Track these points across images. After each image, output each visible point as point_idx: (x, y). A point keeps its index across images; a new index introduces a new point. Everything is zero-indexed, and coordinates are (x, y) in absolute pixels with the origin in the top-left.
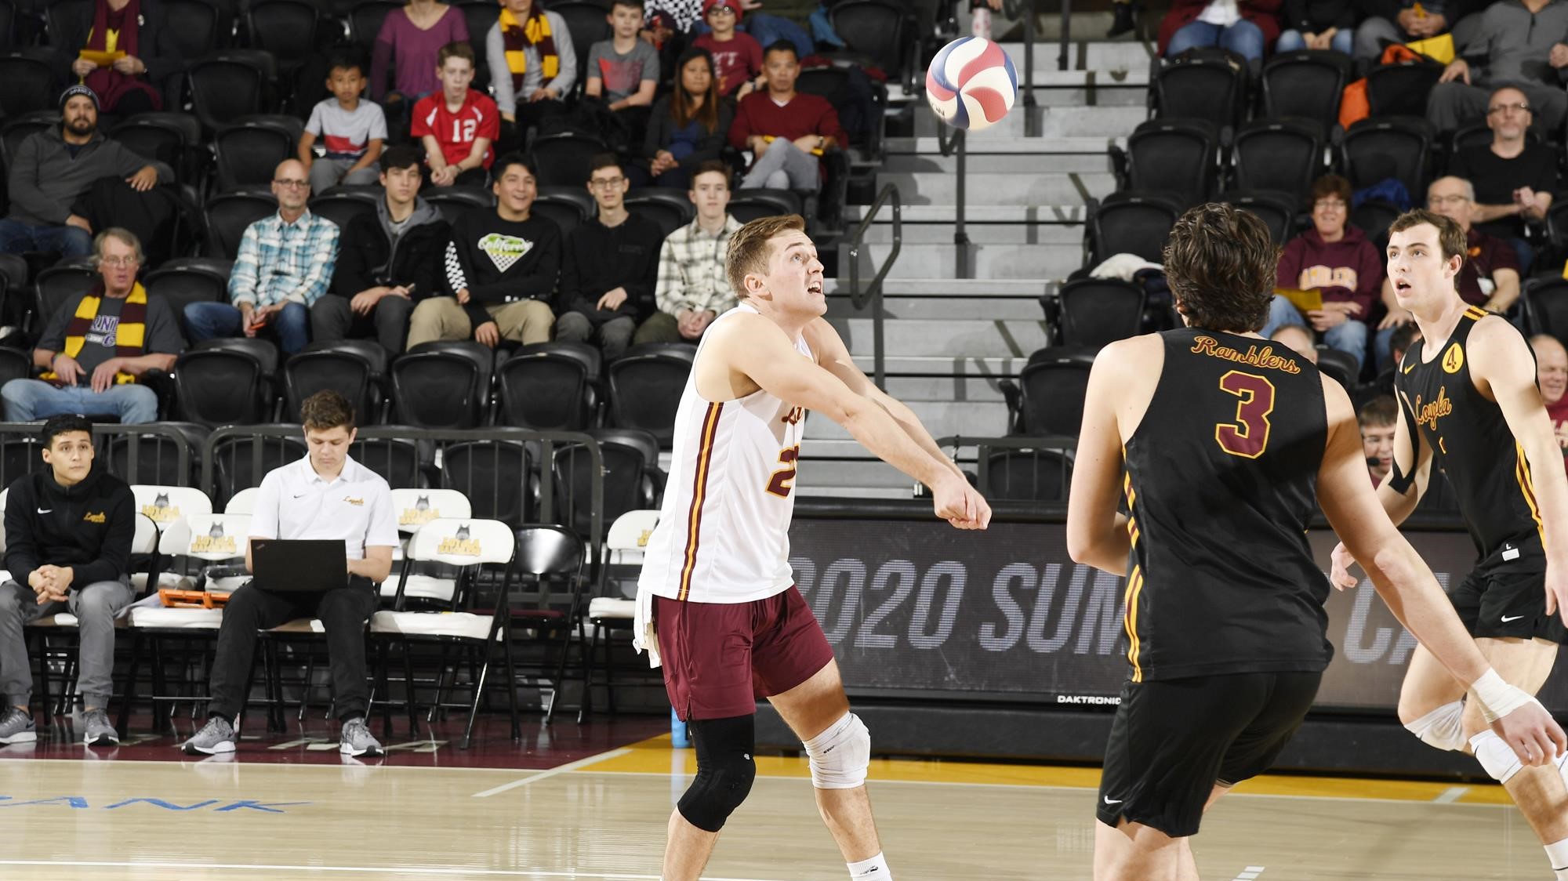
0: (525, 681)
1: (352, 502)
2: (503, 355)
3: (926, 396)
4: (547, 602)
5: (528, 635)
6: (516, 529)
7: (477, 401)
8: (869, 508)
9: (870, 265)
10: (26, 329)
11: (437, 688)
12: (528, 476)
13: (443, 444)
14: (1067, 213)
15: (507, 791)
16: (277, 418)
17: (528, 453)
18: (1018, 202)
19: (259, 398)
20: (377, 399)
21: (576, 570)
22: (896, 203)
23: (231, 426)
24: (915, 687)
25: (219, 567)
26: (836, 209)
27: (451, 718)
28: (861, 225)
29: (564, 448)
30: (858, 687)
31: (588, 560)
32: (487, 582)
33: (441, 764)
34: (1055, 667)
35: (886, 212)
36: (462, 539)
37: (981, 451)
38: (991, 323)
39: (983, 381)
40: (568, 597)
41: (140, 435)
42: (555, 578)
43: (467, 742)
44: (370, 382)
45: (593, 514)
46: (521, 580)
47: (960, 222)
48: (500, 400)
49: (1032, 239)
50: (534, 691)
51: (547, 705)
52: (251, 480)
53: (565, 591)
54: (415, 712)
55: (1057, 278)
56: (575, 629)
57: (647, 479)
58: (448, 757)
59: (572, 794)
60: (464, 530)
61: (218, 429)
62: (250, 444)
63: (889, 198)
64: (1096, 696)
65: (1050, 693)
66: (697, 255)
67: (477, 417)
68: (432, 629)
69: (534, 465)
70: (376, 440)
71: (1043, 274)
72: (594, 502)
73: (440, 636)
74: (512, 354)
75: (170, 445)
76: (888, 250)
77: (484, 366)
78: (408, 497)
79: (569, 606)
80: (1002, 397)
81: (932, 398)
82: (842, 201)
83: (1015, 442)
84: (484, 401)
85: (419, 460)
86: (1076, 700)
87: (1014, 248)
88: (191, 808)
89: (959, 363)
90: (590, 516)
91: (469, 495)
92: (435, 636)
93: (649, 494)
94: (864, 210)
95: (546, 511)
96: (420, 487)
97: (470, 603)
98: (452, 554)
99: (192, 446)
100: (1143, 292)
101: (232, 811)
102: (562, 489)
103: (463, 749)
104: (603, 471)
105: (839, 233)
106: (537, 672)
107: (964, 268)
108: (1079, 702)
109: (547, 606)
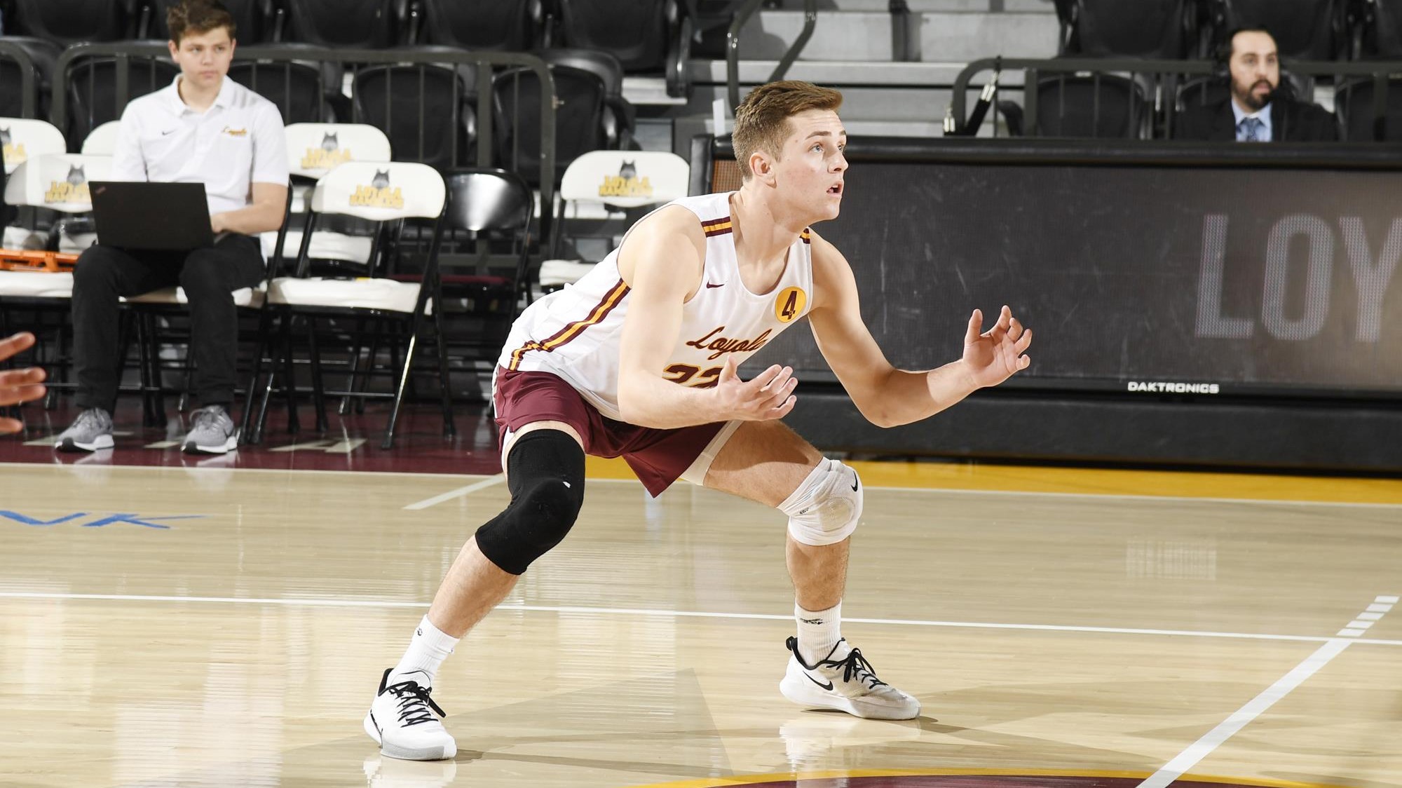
0: (460, 364)
1: (233, 133)
4: (486, 264)
5: (461, 306)
6: (447, 174)
7: (393, 13)
8: (893, 149)
11: (351, 372)
12: (460, 109)
13: (355, 67)
15: (444, 502)
16: (143, 32)
17: (460, 79)
19: (120, 8)
20: (268, 10)
21: (523, 226)
23: (87, 44)
25: (76, 220)
27: (368, 409)
29: (505, 73)
31: (537, 213)
32: (411, 239)
33: (356, 469)
34: (1125, 346)
36: (379, 188)
37: (1028, 76)
40: (512, 259)
42: (495, 235)
43: (389, 440)
45: (543, 156)
46: (453, 238)
48: (423, 13)
50: (471, 376)
52: (112, 113)
53: (509, 252)
54: (324, 403)
56: (521, 298)
57: (608, 111)
58: (367, 460)
60: (382, 176)
61: (72, 47)
62: (112, 66)
64: (1176, 382)
65: (1118, 379)
67: (394, 33)
68: (344, 300)
69: (467, 94)
70: (269, 62)
72: (544, 140)
73: (356, 309)
75: (11, 67)
78: (309, 134)
79: (513, 270)
81: (962, 8)
83: (1070, 63)
84: (402, 12)
85: (324, 87)
86: (1152, 387)
88: (54, 522)
90: (538, 157)
91: (388, 131)
92: (348, 309)
93: (611, 131)
95: (484, 153)
96: (325, 121)
97: (391, 266)
98: (368, 205)
99: (39, 68)
101: (105, 526)
102: (502, 125)
103: (385, 449)
104: (555, 102)
108: (1155, 390)
109: (486, 270)
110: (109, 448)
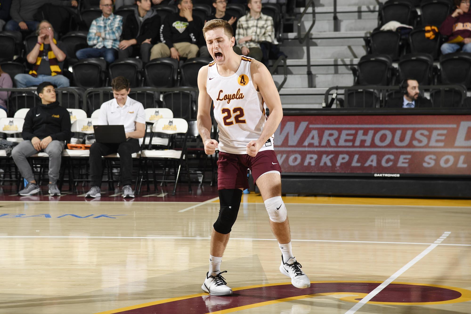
0: (193, 172)
1: (130, 113)
2: (181, 62)
3: (324, 72)
4: (199, 145)
5: (193, 157)
6: (188, 121)
7: (173, 78)
9: (304, 28)
10: (22, 56)
11: (163, 175)
12: (192, 103)
13: (163, 93)
14: (372, 8)
15: (189, 210)
16: (107, 85)
17: (191, 95)
18: (355, 5)
19: (101, 78)
20: (140, 78)
22: (313, 6)
23: (92, 88)
24: (325, 172)
25: (90, 136)
26: (292, 9)
27: (168, 185)
28: (302, 15)
30: (306, 172)
32: (179, 139)
33: (165, 201)
34: (373, 164)
35: (310, 10)
36: (170, 125)
37: (345, 91)
38: (346, 47)
39: (344, 67)
41: (62, 92)
43: (174, 193)
44: (137, 72)
46: (190, 138)
47: (335, 12)
48: (181, 78)
49: (360, 17)
50: (196, 175)
51: (201, 180)
54: (156, 183)
55: (369, 31)
58: (168, 199)
59: (209, 210)
60: (171, 122)
61: (88, 89)
62: (99, 94)
63: (311, 5)
65: (372, 173)
66: (250, 25)
67: (173, 83)
68: (162, 156)
69: (193, 99)
70: (140, 92)
71: (364, 29)
73: (164, 158)
74: (184, 62)
75: (72, 95)
76: (311, 23)
77: (175, 66)
80: (351, 72)
81: (327, 73)
82: (294, 6)
83: (357, 87)
84: (176, 78)
85: (155, 98)
86: (381, 175)
87: (353, 21)
88: (85, 217)
89: (336, 61)
91: (172, 110)
92: (162, 158)
94: (302, 10)
96: (156, 108)
97: (174, 146)
98: (167, 130)
99: (80, 95)
100: (399, 35)
101: (99, 218)
103: (173, 196)
105: (293, 17)
106: (197, 169)
107: (337, 28)
109: (199, 147)
110: (100, 197)
